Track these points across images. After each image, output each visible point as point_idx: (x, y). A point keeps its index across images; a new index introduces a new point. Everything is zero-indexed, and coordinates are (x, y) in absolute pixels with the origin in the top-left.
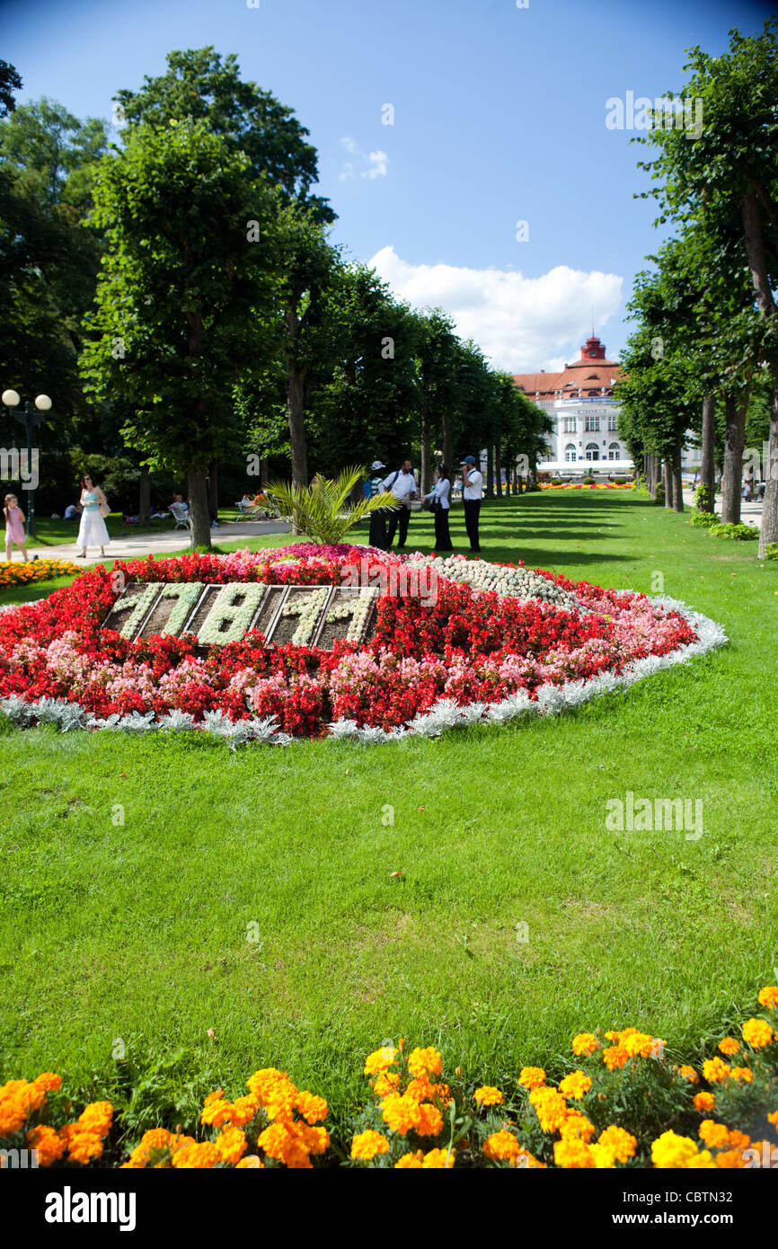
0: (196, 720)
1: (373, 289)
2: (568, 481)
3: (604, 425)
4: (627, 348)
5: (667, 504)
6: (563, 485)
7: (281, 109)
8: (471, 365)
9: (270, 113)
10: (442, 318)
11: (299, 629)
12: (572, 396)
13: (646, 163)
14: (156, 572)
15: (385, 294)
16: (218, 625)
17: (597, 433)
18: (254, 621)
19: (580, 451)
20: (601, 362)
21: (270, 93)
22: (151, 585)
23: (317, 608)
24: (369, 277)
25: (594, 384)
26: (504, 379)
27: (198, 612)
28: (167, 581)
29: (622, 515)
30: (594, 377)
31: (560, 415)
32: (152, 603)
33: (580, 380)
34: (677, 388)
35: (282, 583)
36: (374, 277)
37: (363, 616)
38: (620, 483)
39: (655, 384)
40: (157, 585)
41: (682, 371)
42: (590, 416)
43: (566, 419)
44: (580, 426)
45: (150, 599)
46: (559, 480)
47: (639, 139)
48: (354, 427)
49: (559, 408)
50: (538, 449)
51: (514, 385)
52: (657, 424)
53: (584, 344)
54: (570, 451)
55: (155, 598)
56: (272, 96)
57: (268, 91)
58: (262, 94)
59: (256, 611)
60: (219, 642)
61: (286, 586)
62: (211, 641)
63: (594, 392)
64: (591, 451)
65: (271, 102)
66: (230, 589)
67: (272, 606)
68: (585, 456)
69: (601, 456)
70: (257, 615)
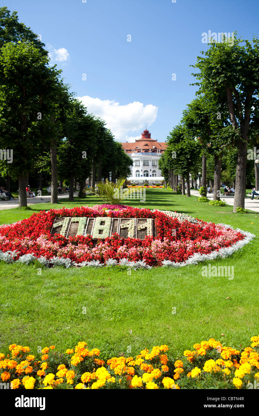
0: (118, 262)
1: (80, 109)
2: (137, 184)
3: (150, 163)
4: (170, 135)
5: (183, 194)
6: (136, 186)
7: (34, 35)
8: (110, 139)
9: (29, 36)
10: (101, 121)
11: (129, 233)
12: (138, 152)
13: (195, 74)
14: (66, 214)
15: (85, 111)
16: (98, 232)
17: (148, 166)
18: (111, 230)
19: (141, 173)
20: (149, 139)
21: (30, 28)
22: (66, 218)
23: (133, 226)
24: (79, 104)
25: (147, 147)
26: (119, 145)
27: (88, 227)
28: (72, 217)
29: (170, 198)
30: (146, 145)
31: (134, 159)
32: (68, 224)
33: (141, 146)
34: (188, 151)
35: (116, 217)
36: (81, 104)
37: (151, 228)
38: (158, 185)
39: (180, 149)
40: (68, 218)
41: (190, 145)
42: (145, 159)
43: (136, 161)
44: (141, 163)
45: (67, 223)
46: (135, 184)
47: (192, 66)
48: (73, 162)
49: (134, 156)
50: (128, 172)
51: (122, 147)
52: (181, 164)
53: (143, 132)
54: (138, 173)
55: (69, 223)
56: (30, 30)
57: (28, 27)
58: (26, 28)
59: (110, 227)
60: (100, 238)
61: (119, 218)
62: (97, 237)
63: (147, 151)
64: (146, 173)
65: (30, 32)
66: (98, 219)
67: (115, 225)
68: (143, 175)
69: (149, 175)
70: (111, 228)
